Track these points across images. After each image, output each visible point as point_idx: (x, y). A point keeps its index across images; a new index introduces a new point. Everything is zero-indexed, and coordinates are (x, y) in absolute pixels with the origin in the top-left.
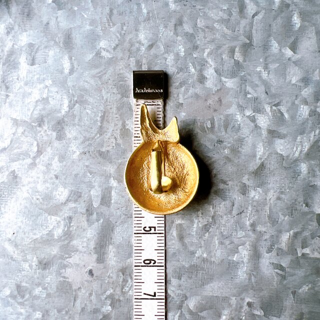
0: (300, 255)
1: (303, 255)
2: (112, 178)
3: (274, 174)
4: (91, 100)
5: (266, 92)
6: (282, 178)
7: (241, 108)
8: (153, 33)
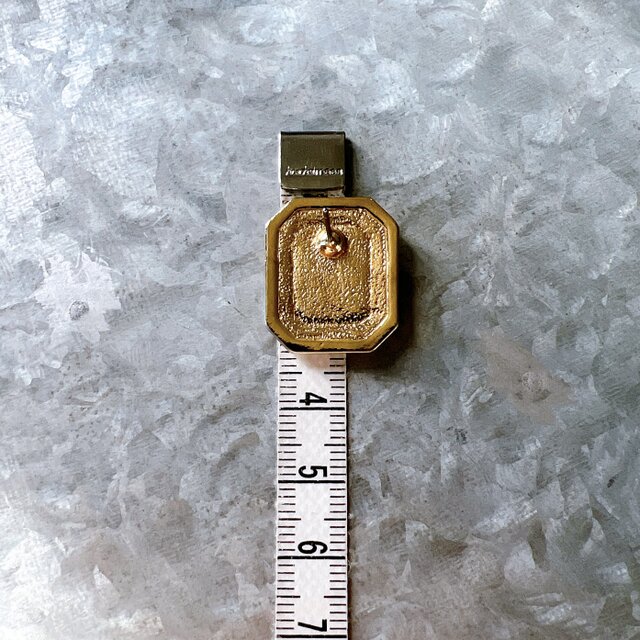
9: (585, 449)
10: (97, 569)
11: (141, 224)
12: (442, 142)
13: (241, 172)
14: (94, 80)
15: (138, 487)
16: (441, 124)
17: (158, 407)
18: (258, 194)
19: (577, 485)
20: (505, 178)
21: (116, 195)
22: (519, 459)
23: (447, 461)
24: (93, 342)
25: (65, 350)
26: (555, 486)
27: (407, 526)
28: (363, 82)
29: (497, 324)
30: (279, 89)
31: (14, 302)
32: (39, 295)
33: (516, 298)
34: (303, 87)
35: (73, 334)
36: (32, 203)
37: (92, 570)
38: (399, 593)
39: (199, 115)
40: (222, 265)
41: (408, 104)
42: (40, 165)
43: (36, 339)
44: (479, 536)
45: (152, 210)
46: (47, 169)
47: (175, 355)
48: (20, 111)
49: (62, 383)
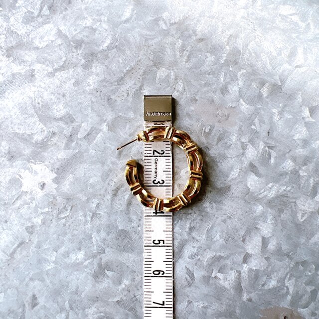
0: (213, 275)
1: (216, 277)
2: (106, 124)
3: (233, 201)
4: (128, 53)
5: (268, 133)
6: (238, 207)
7: (241, 133)
8: (209, 31)
10: (106, 271)
11: (45, 140)
12: (138, 43)
15: (103, 234)
17: (93, 203)
18: (81, 103)
19: (257, 141)
21: (28, 135)
22: (232, 144)
24: (54, 194)
25: (46, 203)
26: (250, 147)
29: (197, 100)
31: (17, 197)
32: (24, 189)
33: (198, 87)
35: (45, 195)
40: (84, 138)
43: (33, 205)
45: (46, 133)
49: (53, 215)
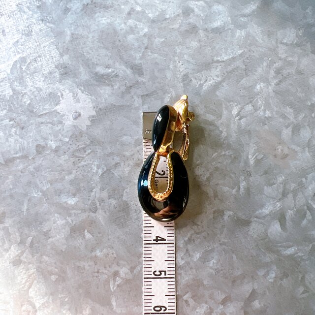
9: (304, 180)
10: (86, 231)
11: (105, 77)
12: (242, 42)
13: (150, 54)
14: (82, 10)
15: (105, 194)
16: (241, 34)
17: (113, 159)
18: (158, 64)
19: (300, 195)
20: (270, 59)
21: (93, 63)
22: (275, 184)
23: (243, 184)
24: (83, 130)
25: (70, 133)
26: (290, 196)
27: (225, 213)
28: (206, 14)
29: (266, 124)
30: (168, 16)
31: (47, 111)
32: (58, 108)
33: (274, 113)
34: (178, 15)
35: (74, 126)
36: (54, 66)
37: (84, 231)
38: (221, 242)
39: (131, 27)
40: (142, 96)
41: (226, 25)
42: (58, 49)
43: (57, 128)
44: (257, 217)
45: (110, 70)
46: (61, 51)
47: (121, 136)
48: (48, 24)
49: (69, 148)
